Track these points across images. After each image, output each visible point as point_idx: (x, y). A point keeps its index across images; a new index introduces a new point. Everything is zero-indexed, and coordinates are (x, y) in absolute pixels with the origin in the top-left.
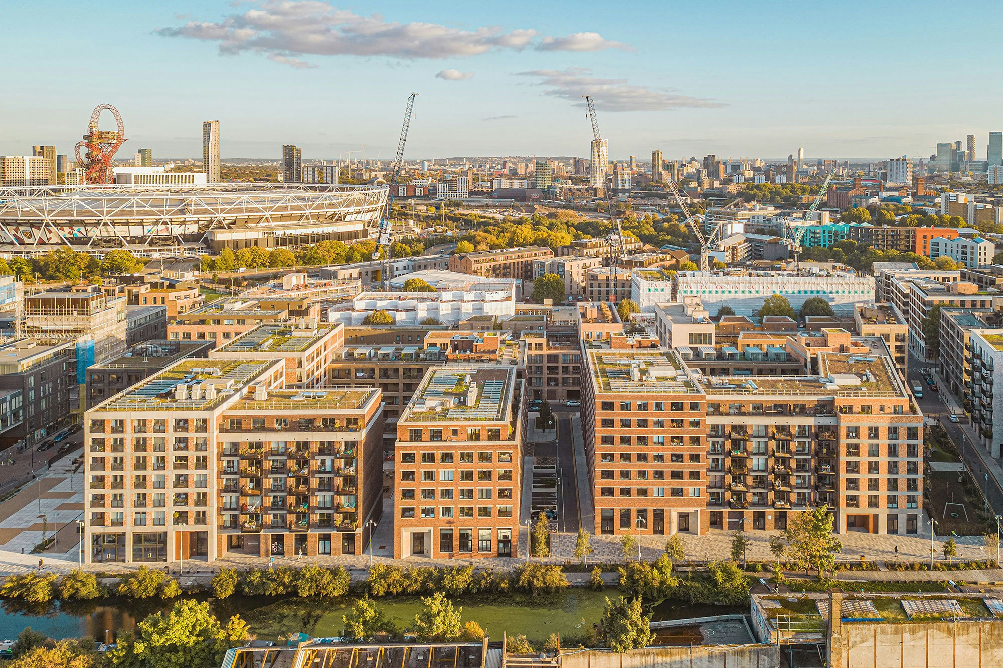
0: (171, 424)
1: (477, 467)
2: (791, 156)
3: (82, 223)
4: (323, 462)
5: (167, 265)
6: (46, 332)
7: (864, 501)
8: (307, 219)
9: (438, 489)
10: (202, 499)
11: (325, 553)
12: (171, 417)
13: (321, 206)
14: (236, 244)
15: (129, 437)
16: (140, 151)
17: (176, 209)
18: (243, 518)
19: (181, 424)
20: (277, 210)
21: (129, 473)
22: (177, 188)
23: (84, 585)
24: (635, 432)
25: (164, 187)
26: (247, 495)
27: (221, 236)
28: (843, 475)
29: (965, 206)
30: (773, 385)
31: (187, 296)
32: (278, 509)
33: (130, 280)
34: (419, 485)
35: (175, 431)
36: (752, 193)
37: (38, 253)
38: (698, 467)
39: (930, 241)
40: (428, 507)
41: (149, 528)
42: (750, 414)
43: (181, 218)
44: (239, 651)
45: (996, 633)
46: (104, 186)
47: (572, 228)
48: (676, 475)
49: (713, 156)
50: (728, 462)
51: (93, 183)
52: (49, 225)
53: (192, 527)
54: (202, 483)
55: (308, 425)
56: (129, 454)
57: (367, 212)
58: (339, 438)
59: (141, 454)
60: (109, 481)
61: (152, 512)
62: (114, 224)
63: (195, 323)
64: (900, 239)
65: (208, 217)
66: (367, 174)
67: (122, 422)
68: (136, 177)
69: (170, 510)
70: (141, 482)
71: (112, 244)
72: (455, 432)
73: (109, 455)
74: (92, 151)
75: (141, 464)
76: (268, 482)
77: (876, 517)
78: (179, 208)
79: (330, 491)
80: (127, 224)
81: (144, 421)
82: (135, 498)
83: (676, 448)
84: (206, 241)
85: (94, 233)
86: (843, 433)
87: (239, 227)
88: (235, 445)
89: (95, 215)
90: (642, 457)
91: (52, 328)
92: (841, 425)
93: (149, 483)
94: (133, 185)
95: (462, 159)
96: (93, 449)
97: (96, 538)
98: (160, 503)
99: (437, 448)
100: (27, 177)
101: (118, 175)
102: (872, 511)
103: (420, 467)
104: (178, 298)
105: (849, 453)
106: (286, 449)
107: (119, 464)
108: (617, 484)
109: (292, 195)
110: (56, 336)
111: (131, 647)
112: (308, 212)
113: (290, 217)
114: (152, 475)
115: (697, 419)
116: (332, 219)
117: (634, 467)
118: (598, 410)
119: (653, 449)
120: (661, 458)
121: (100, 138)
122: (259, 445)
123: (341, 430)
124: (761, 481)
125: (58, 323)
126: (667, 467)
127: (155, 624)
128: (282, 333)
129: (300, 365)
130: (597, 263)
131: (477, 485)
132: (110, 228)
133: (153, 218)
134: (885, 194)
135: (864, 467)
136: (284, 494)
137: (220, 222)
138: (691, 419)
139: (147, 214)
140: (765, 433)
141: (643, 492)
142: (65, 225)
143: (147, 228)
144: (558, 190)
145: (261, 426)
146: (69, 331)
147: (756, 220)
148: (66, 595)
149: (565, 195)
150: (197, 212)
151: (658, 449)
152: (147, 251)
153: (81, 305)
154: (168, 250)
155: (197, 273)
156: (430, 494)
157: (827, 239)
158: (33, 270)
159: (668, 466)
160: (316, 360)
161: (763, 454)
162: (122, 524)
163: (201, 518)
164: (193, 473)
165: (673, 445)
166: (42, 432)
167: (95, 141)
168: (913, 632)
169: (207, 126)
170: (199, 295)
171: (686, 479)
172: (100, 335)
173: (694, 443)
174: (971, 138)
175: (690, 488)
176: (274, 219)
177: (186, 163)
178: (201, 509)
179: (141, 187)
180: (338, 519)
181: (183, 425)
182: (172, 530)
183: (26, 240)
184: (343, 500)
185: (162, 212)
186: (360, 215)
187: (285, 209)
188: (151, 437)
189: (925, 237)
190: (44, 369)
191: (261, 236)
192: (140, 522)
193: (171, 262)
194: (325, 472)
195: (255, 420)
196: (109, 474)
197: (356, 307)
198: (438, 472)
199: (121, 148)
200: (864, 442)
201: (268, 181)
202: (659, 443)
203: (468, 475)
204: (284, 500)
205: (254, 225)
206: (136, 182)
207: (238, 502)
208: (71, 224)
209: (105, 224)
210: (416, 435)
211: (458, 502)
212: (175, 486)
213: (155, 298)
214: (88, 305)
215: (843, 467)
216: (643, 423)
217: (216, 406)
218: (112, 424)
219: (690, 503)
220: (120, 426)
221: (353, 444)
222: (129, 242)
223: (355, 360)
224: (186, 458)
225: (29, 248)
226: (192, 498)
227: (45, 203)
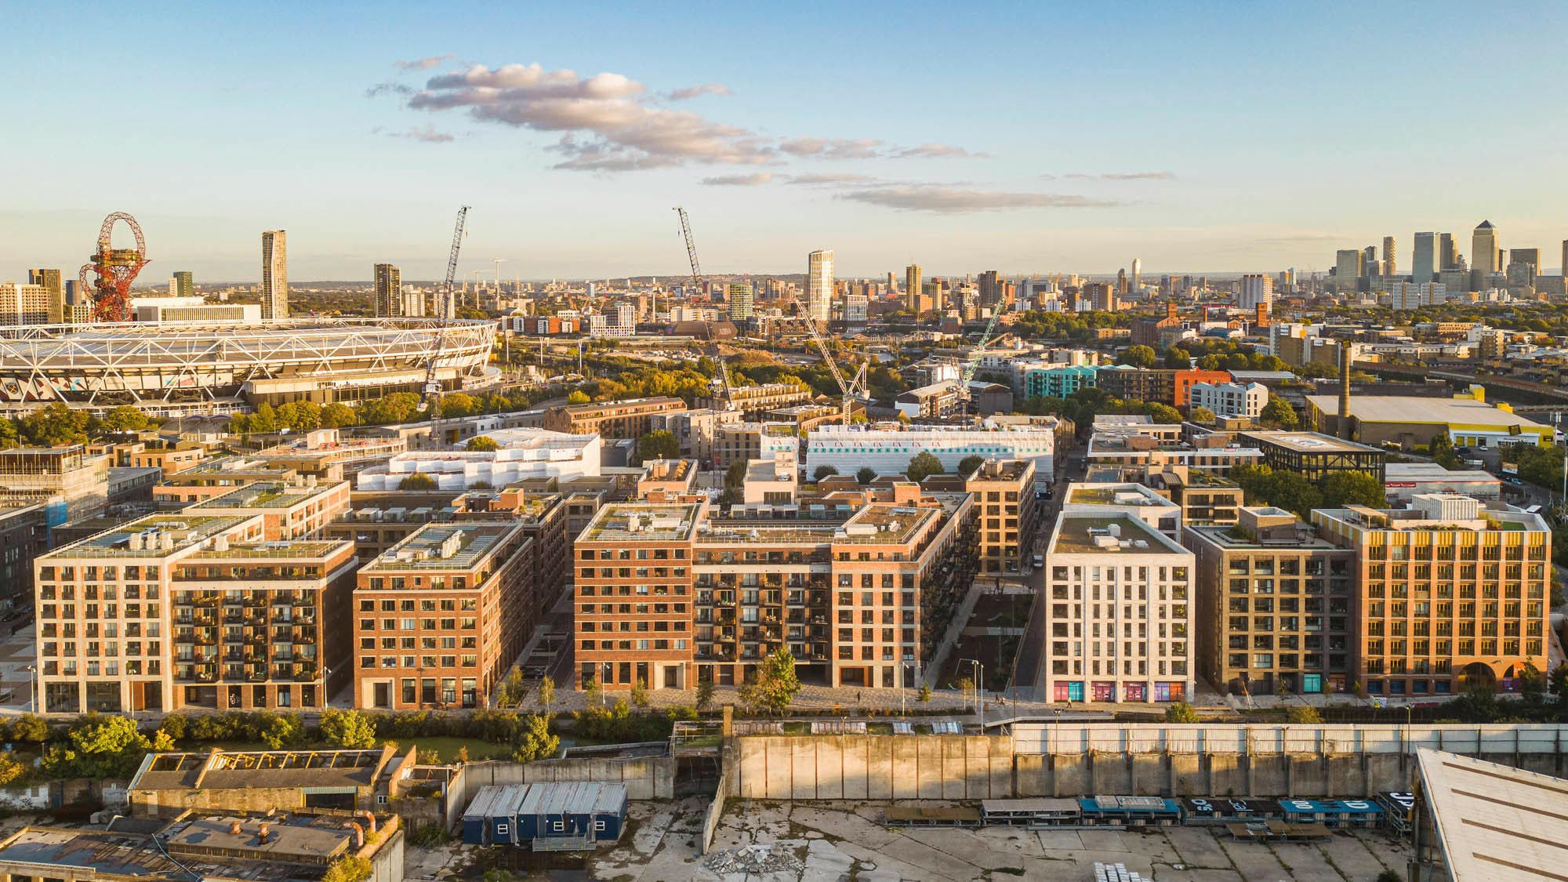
0: (122, 571)
1: (439, 615)
2: (1122, 271)
3: (81, 373)
4: (281, 611)
5: (189, 426)
6: (13, 493)
7: (858, 652)
8: (380, 364)
9: (399, 639)
10: (155, 649)
11: (284, 705)
12: (122, 564)
13: (398, 349)
14: (282, 398)
15: (80, 584)
16: (176, 275)
17: (202, 354)
18: (201, 668)
19: (133, 572)
20: (340, 352)
21: (81, 623)
22: (214, 326)
23: (34, 726)
24: (617, 582)
25: (196, 324)
26: (202, 644)
27: (261, 388)
28: (836, 626)
29: (1300, 341)
30: (779, 534)
31: (189, 458)
32: (235, 660)
33: (120, 440)
34: (380, 634)
35: (126, 579)
36: (1030, 324)
37: (25, 411)
38: (683, 617)
39: (1192, 387)
40: (389, 657)
41: (103, 678)
42: (743, 563)
43: (210, 365)
44: (159, 756)
45: (882, 746)
46: (116, 324)
47: (740, 375)
48: (661, 626)
49: (994, 273)
50: (717, 612)
51: (104, 320)
52: (40, 376)
53: (145, 677)
54: (155, 632)
55: (266, 573)
56: (80, 603)
57: (465, 355)
58: (298, 586)
59: (92, 602)
60: (61, 629)
61: (105, 662)
62: (121, 373)
63: (187, 484)
64: (1161, 386)
65: (246, 364)
66: (504, 303)
67: (71, 569)
68: (164, 312)
69: (123, 659)
70: (93, 631)
71: (120, 400)
72: (418, 581)
73: (60, 603)
74: (103, 277)
75: (92, 612)
76: (225, 630)
77: (871, 669)
78: (206, 352)
79: (288, 641)
80: (139, 373)
81: (94, 569)
82: (88, 647)
83: (661, 598)
84: (243, 395)
85: (97, 385)
86: (835, 581)
87: (286, 377)
88: (189, 594)
89: (97, 363)
90: (625, 608)
91: (20, 488)
92: (833, 572)
93: (101, 632)
94: (160, 322)
95: (649, 279)
96: (44, 597)
97: (50, 688)
98: (113, 652)
99: (399, 596)
100: (20, 311)
101: (140, 309)
102: (867, 663)
103: (380, 617)
104: (178, 459)
105: (841, 603)
106: (242, 596)
107: (70, 612)
108: (599, 636)
109: (358, 334)
110: (23, 497)
111: (63, 755)
112: (380, 356)
113: (356, 364)
114: (104, 623)
115: (682, 568)
116: (414, 365)
117: (617, 618)
118: (578, 559)
119: (635, 600)
120: (645, 609)
121: (113, 259)
122: (214, 593)
123: (300, 578)
124: (753, 634)
125: (27, 482)
126: (651, 617)
127: (85, 735)
128: (275, 491)
129: (284, 523)
130: (737, 420)
131: (440, 635)
132: (118, 378)
133: (173, 366)
134: (1208, 325)
135: (857, 617)
136: (240, 644)
137: (261, 370)
138: (676, 568)
139: (166, 360)
140: (757, 582)
141: (626, 645)
142: (60, 375)
143: (166, 379)
144: (760, 323)
145: (218, 574)
146: (38, 492)
147: (989, 362)
148: (18, 737)
149: (771, 329)
150: (229, 358)
151: (641, 600)
152: (166, 408)
153: (52, 464)
154: (192, 407)
155: (225, 435)
156: (390, 643)
157: (1071, 386)
158: (19, 433)
159: (653, 618)
160: (306, 519)
161: (754, 604)
162: (74, 673)
163: (155, 668)
164: (145, 622)
165: (658, 594)
166: (9, 602)
167: (107, 264)
168: (802, 744)
169: (268, 238)
170: (205, 456)
171: (671, 631)
172: (74, 495)
173: (678, 593)
174: (1388, 242)
175: (675, 642)
176: (334, 365)
177: (253, 289)
178: (154, 658)
179: (170, 324)
180: (298, 668)
181: (132, 572)
182: (126, 682)
183: (12, 396)
184: (302, 649)
185: (184, 358)
186: (454, 360)
187: (349, 352)
188: (102, 585)
189: (1186, 383)
190: (9, 532)
191: (316, 388)
192: (94, 671)
193: (196, 422)
194: (283, 621)
195: (211, 568)
196: (60, 622)
197: (392, 470)
198: (399, 621)
199: (142, 272)
200: (858, 590)
201: (361, 313)
202: (643, 593)
203: (430, 625)
204: (240, 650)
205: (308, 373)
206: (164, 319)
207: (193, 652)
208: (67, 374)
209: (111, 374)
210: (378, 584)
211: (421, 652)
212: (127, 635)
213: (150, 460)
214: (59, 462)
215: (835, 617)
216: (625, 573)
217: (169, 553)
218: (63, 571)
219: (675, 655)
220: (69, 574)
221: (312, 592)
222: (142, 397)
223: (358, 521)
224: (137, 606)
225: (15, 406)
226: (145, 647)
227: (34, 348)
